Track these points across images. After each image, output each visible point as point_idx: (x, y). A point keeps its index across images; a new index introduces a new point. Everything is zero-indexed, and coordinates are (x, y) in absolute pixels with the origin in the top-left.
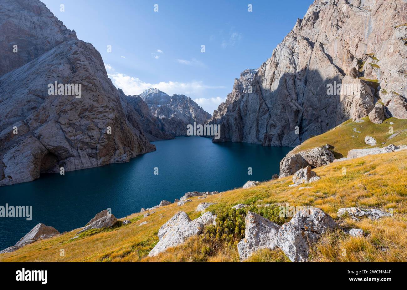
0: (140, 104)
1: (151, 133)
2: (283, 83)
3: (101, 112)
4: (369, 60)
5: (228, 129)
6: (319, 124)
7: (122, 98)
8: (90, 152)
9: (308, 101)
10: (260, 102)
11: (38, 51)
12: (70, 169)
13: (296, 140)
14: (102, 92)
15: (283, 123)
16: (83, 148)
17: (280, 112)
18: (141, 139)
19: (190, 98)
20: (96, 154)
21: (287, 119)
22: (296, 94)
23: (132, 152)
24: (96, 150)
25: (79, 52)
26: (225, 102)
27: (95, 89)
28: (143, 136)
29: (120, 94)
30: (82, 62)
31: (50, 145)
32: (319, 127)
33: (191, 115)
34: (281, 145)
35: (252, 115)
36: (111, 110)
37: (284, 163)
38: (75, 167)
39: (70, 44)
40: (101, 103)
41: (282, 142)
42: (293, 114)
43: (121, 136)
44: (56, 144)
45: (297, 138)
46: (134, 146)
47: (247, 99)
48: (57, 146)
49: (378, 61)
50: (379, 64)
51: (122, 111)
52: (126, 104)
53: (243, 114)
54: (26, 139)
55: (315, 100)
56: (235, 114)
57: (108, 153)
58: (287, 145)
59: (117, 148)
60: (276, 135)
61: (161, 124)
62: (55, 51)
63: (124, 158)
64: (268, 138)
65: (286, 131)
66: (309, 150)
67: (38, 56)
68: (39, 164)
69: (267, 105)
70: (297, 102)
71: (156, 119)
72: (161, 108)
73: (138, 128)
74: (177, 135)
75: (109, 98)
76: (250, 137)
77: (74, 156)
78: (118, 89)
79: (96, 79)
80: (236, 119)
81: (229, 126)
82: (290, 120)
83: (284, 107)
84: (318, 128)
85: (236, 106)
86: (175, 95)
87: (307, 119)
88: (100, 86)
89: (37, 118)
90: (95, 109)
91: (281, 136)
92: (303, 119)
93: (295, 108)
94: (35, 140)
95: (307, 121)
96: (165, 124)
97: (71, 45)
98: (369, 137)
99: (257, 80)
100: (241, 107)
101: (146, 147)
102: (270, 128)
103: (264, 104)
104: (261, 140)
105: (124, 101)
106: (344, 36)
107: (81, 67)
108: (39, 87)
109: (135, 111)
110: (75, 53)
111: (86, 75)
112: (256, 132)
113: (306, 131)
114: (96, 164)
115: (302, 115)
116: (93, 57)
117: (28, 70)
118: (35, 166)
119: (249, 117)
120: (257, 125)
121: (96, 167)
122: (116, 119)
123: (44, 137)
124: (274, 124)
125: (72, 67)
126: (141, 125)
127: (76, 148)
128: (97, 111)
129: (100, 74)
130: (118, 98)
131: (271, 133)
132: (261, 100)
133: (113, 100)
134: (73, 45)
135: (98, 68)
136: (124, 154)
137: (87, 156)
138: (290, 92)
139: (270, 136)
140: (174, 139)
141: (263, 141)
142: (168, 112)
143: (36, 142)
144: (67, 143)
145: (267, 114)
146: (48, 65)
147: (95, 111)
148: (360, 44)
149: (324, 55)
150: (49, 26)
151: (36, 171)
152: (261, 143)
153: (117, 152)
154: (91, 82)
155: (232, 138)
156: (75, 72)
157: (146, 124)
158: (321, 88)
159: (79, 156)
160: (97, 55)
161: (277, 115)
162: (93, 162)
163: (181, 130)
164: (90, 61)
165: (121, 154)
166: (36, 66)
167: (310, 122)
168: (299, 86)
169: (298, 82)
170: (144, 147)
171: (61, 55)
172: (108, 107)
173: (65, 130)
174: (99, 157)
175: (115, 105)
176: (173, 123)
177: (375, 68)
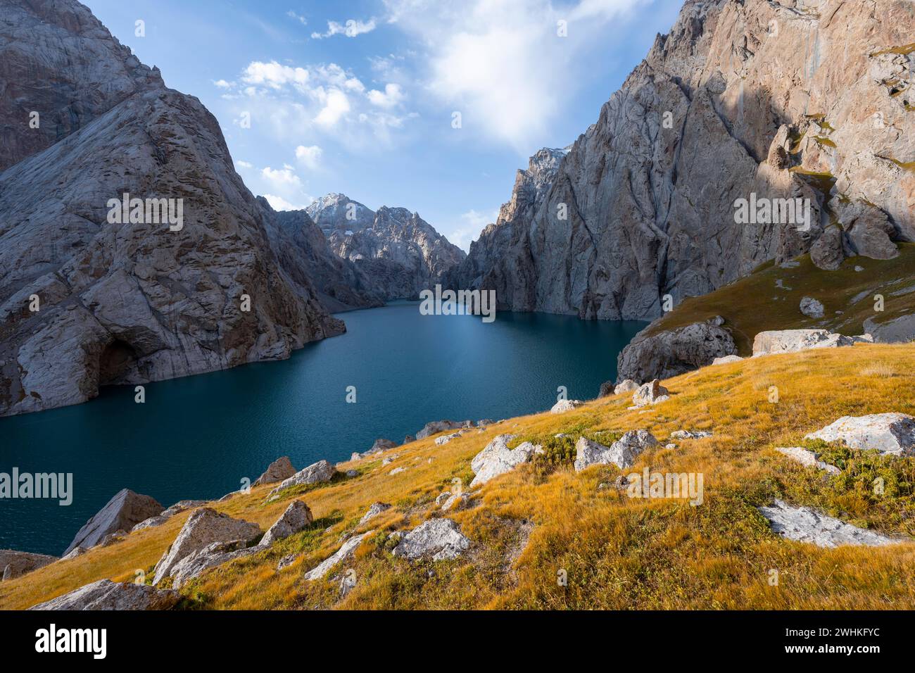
0: (306, 231)
1: (332, 294)
2: (625, 181)
3: (224, 251)
4: (814, 130)
5: (503, 284)
6: (704, 270)
7: (267, 218)
8: (204, 337)
9: (679, 219)
10: (572, 223)
11: (80, 115)
12: (163, 375)
13: (653, 306)
14: (225, 205)
15: (624, 269)
16: (190, 330)
17: (618, 245)
18: (312, 307)
19: (417, 216)
20: (217, 342)
21: (634, 261)
22: (653, 203)
23: (293, 336)
24: (218, 333)
25: (170, 118)
26: (495, 224)
27: (209, 200)
28: (317, 300)
29: (262, 210)
30: (179, 139)
31: (116, 325)
32: (702, 277)
33: (421, 253)
34: (620, 318)
35: (555, 252)
36: (246, 246)
37: (626, 357)
38: (174, 372)
39: (149, 99)
40: (223, 232)
41: (623, 311)
42: (647, 249)
43: (271, 302)
44: (130, 323)
45: (655, 301)
46: (299, 323)
47: (544, 217)
48: (131, 326)
49: (833, 130)
50: (834, 137)
51: (268, 247)
52: (277, 231)
53: (535, 250)
54: (67, 312)
55: (695, 216)
56: (519, 250)
57: (242, 339)
58: (632, 317)
59: (261, 329)
60: (610, 296)
61: (354, 272)
62: (117, 116)
63: (278, 351)
64: (592, 301)
65: (630, 286)
66: (681, 329)
67: (79, 127)
68: (96, 365)
69: (588, 230)
70: (655, 223)
71: (343, 262)
72: (354, 238)
73: (305, 283)
74: (390, 296)
75: (240, 217)
76: (551, 300)
77: (169, 348)
78: (258, 196)
79: (211, 176)
80: (520, 261)
81: (504, 277)
82: (639, 262)
83: (626, 233)
84: (701, 279)
85: (521, 233)
86: (385, 208)
87: (676, 259)
88: (219, 193)
89: (88, 266)
90: (210, 245)
91: (619, 299)
92: (668, 259)
93: (650, 235)
94: (86, 315)
95: (678, 265)
96: (364, 274)
97: (152, 102)
98: (810, 299)
99: (567, 174)
100: (531, 234)
101: (324, 325)
102: (597, 279)
103: (581, 226)
104: (576, 306)
105: (271, 224)
106: (760, 73)
107: (175, 150)
108: (87, 198)
109: (297, 246)
110: (163, 119)
111: (189, 169)
112: (566, 289)
113: (675, 285)
114: (217, 363)
115: (667, 250)
116: (201, 127)
117: (58, 159)
118: (88, 371)
119: (549, 255)
120: (567, 274)
121: (219, 371)
122: (257, 266)
123: (103, 307)
124: (604, 271)
125: (158, 150)
126: (310, 277)
127: (174, 330)
128: (215, 249)
129: (219, 166)
130: (259, 218)
131: (598, 291)
132: (575, 218)
133: (249, 223)
134: (156, 102)
135: (213, 153)
136: (278, 341)
137: (198, 348)
138: (640, 200)
139: (596, 298)
140: (383, 306)
141: (580, 308)
142: (369, 246)
143: (88, 318)
144: (154, 320)
145: (590, 249)
146: (104, 148)
147: (210, 248)
148: (794, 92)
149: (714, 116)
150: (100, 58)
151: (91, 381)
152: (575, 313)
153: (263, 337)
154: (201, 183)
155: (512, 303)
156: (165, 162)
157: (323, 275)
158: (708, 191)
159: (182, 347)
160: (211, 122)
161: (611, 251)
162: (211, 360)
163: (398, 286)
164: (195, 136)
165: (272, 342)
166: (76, 150)
167: (684, 265)
168: (658, 185)
169: (657, 178)
170: (319, 326)
171: (131, 125)
172: (240, 239)
173: (149, 292)
174: (224, 349)
175: (253, 235)
176: (382, 270)
177: (826, 147)
